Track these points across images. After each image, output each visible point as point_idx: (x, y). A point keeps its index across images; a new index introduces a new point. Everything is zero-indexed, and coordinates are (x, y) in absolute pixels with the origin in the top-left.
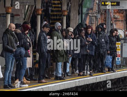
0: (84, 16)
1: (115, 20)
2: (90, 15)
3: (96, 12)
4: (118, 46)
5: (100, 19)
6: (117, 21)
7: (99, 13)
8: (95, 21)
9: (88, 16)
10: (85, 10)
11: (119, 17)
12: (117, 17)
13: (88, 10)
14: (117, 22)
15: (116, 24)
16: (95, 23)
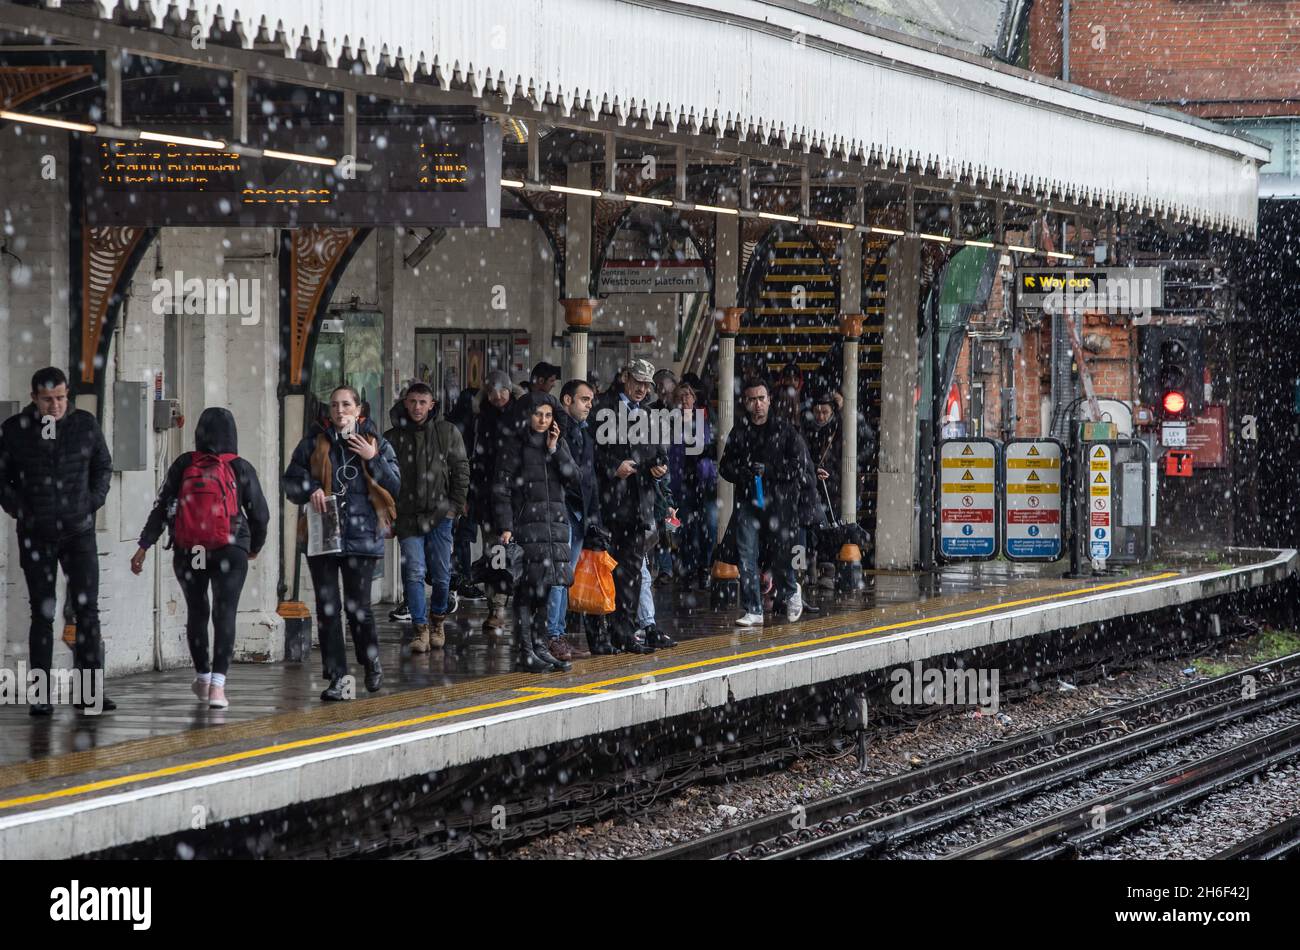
0: (944, 339)
1: (1088, 356)
2: (974, 334)
3: (1003, 323)
4: (1100, 475)
5: (1023, 352)
6: (1101, 361)
7: (1014, 326)
8: (997, 362)
9: (966, 343)
10: (950, 314)
11: (1107, 344)
12: (1098, 343)
13: (967, 311)
14: (1100, 367)
15: (1092, 376)
16: (996, 370)
